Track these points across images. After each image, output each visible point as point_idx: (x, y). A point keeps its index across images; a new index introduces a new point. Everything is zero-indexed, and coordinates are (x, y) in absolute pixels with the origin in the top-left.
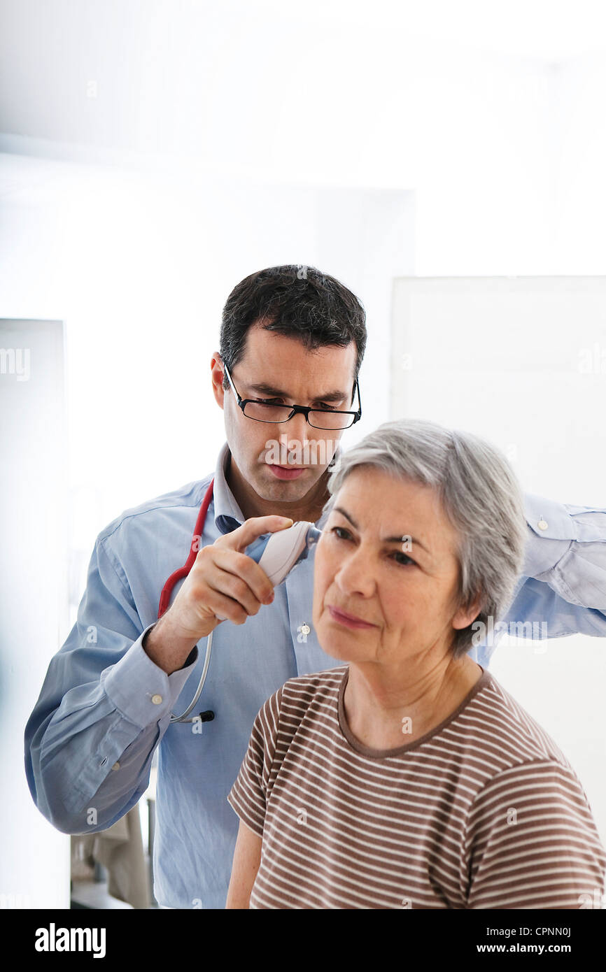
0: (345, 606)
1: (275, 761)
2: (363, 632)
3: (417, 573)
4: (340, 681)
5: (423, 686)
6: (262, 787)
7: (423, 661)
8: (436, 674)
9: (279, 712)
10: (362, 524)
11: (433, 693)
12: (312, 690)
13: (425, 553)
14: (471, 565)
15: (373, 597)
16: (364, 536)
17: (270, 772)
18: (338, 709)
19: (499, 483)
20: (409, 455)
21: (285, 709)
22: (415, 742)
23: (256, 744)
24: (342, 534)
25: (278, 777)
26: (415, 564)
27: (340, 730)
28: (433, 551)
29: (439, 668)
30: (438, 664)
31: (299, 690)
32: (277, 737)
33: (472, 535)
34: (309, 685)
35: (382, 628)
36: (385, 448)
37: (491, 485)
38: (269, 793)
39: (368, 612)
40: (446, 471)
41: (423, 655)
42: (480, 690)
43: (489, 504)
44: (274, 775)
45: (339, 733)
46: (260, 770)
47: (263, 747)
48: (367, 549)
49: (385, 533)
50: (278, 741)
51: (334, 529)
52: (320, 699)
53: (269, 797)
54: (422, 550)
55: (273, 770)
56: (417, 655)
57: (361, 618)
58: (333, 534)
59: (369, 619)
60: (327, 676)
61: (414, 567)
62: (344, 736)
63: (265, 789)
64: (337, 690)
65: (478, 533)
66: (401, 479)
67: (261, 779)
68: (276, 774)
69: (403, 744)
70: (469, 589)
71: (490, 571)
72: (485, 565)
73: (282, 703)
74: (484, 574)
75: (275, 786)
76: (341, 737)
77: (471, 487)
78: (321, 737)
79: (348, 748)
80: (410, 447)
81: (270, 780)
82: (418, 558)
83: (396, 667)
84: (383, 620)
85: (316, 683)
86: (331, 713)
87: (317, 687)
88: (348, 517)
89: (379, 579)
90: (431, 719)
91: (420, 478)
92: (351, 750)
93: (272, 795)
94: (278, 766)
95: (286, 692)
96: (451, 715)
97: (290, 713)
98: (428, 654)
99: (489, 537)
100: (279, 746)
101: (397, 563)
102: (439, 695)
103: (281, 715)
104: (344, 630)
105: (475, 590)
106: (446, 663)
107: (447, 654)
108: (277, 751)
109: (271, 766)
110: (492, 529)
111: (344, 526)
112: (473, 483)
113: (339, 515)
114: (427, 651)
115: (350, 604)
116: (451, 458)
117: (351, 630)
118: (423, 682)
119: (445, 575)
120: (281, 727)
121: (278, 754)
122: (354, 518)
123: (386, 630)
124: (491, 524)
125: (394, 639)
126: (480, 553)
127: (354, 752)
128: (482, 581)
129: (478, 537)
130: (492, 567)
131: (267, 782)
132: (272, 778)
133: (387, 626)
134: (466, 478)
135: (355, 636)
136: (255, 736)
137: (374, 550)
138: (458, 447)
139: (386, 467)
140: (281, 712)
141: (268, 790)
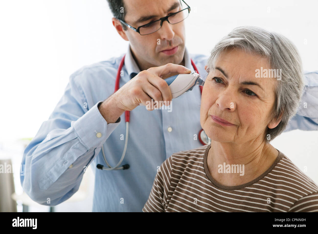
0: (221, 115)
1: (170, 191)
2: (229, 127)
3: (257, 100)
4: (203, 155)
5: (253, 156)
6: (163, 204)
7: (253, 144)
8: (259, 151)
9: (172, 169)
10: (230, 75)
11: (257, 160)
12: (187, 159)
13: (261, 90)
14: (282, 97)
15: (235, 111)
16: (231, 82)
17: (168, 196)
18: (204, 167)
19: (295, 56)
20: (256, 41)
21: (175, 167)
22: (250, 182)
23: (159, 183)
24: (218, 80)
25: (172, 199)
26: (256, 95)
27: (207, 177)
28: (265, 89)
29: (260, 148)
30: (259, 146)
31: (181, 158)
32: (171, 180)
33: (284, 82)
34: (185, 156)
35: (239, 126)
36: (244, 37)
37: (292, 57)
38: (167, 206)
39: (232, 118)
40: (272, 49)
41: (253, 141)
42: (281, 159)
43: (292, 67)
44: (170, 198)
45: (207, 179)
46: (162, 195)
47: (163, 185)
48: (232, 87)
49: (242, 80)
50: (172, 182)
51: (214, 78)
52: (193, 163)
53: (167, 208)
54: (260, 88)
55: (169, 196)
56: (251, 141)
57: (229, 121)
58: (214, 81)
59: (232, 122)
60: (195, 152)
61: (255, 97)
62: (209, 180)
63: (165, 205)
64: (203, 158)
65: (286, 81)
66: (251, 53)
67: (163, 200)
68: (171, 197)
69: (242, 184)
70: (279, 109)
71: (290, 100)
72: (288, 97)
73: (173, 164)
74: (287, 102)
75: (170, 203)
76: (208, 180)
77: (284, 57)
78: (195, 180)
79: (212, 186)
80: (255, 37)
81: (168, 200)
82: (258, 93)
83: (240, 146)
84: (239, 122)
85: (189, 155)
86: (200, 169)
87: (189, 157)
88: (223, 72)
89: (238, 103)
90: (257, 171)
91: (261, 53)
92: (214, 187)
93: (168, 207)
94: (171, 194)
95: (174, 159)
96: (268, 170)
97: (177, 169)
98: (256, 141)
99: (291, 83)
100: (172, 185)
101: (247, 95)
102: (260, 161)
103: (173, 170)
104: (220, 127)
105: (282, 109)
106: (263, 145)
107: (263, 141)
108: (171, 187)
109: (168, 193)
110: (293, 79)
111: (220, 77)
112: (284, 56)
113: (218, 71)
114: (255, 139)
115: (223, 114)
116: (274, 44)
117: (223, 126)
118: (252, 154)
119: (270, 101)
120: (173, 175)
121: (171, 188)
122: (226, 72)
123: (240, 127)
124: (292, 77)
125: (243, 132)
126: (286, 90)
127: (215, 188)
128: (285, 105)
129: (286, 83)
130: (291, 98)
131: (166, 201)
132: (168, 199)
133: (241, 125)
134: (281, 53)
135: (225, 129)
136: (159, 180)
137: (236, 88)
138: (276, 38)
139: (243, 47)
140: (173, 168)
141: (166, 205)
